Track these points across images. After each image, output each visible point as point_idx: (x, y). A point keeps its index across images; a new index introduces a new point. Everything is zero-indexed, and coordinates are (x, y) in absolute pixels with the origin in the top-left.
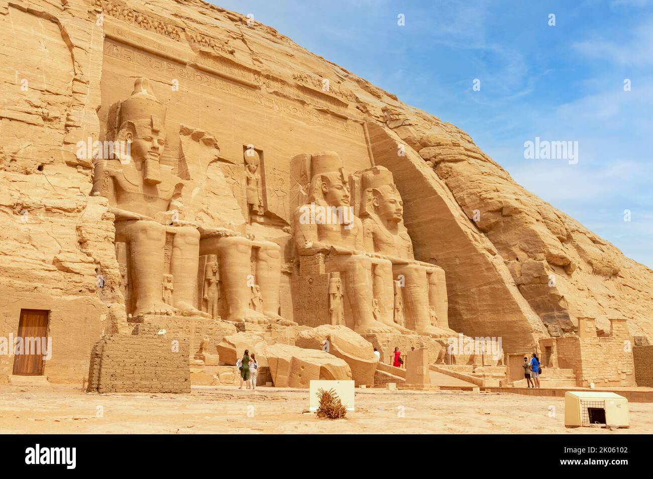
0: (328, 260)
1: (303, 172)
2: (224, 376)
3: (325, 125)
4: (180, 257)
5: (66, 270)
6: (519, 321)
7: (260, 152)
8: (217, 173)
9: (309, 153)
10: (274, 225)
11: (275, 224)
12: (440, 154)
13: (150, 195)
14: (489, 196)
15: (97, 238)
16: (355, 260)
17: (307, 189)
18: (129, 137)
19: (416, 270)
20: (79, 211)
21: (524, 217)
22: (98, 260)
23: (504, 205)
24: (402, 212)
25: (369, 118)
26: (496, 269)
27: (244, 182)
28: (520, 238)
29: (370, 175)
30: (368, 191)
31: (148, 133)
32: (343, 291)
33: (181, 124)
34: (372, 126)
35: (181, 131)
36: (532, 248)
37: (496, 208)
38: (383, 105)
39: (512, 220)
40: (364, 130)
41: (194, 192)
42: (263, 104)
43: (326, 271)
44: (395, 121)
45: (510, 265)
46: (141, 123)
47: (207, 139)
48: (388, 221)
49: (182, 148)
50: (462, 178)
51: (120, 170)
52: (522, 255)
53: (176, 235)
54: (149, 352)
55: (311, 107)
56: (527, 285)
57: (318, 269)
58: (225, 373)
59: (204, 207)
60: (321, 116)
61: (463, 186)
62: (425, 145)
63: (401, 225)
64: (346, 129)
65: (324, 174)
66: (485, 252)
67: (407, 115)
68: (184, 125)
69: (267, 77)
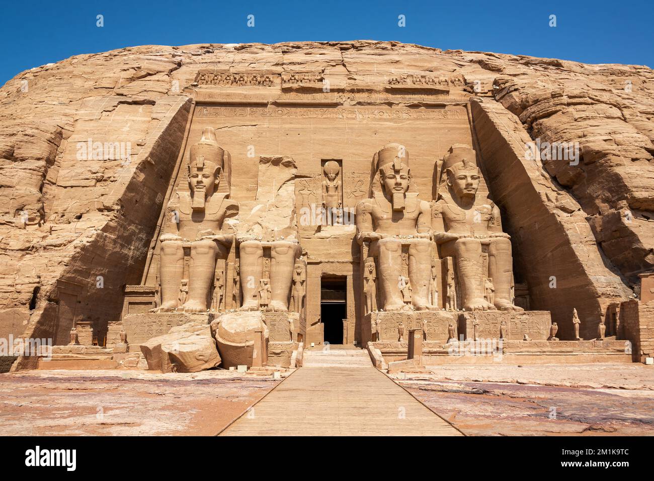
2: (128, 361)
3: (415, 119)
4: (193, 265)
6: (585, 285)
12: (533, 113)
23: (583, 151)
25: (474, 97)
26: (564, 229)
28: (603, 187)
31: (195, 171)
33: (261, 155)
34: (474, 104)
35: (260, 161)
36: (615, 196)
38: (498, 77)
39: (596, 167)
40: (467, 111)
41: (254, 210)
42: (345, 118)
44: (501, 91)
45: (592, 220)
47: (286, 162)
50: (549, 133)
51: (178, 205)
52: (604, 207)
55: (400, 105)
56: (607, 241)
58: (130, 359)
60: (412, 111)
62: (525, 107)
64: (444, 116)
65: (382, 168)
66: (556, 211)
68: (263, 156)
69: (352, 91)
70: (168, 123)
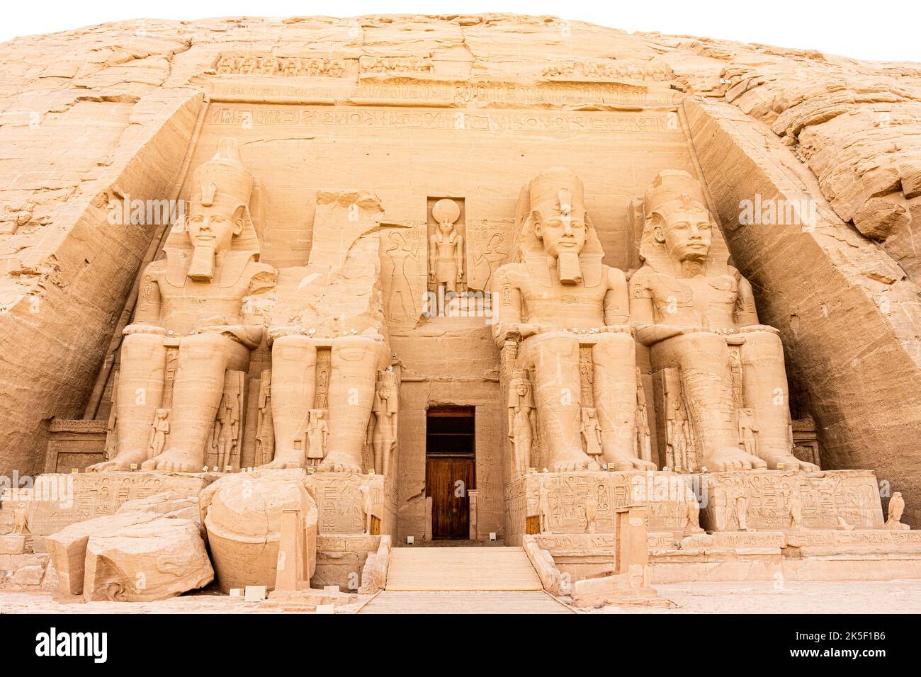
3: (591, 132)
4: (180, 380)
13: (201, 298)
14: (870, 165)
23: (900, 173)
25: (689, 98)
29: (650, 190)
30: (647, 219)
31: (198, 210)
33: (321, 189)
37: (886, 185)
40: (679, 120)
42: (469, 128)
44: (735, 88)
46: (195, 199)
50: (832, 148)
53: (180, 348)
55: (566, 109)
60: (586, 118)
61: (832, 162)
62: (781, 110)
64: (639, 127)
65: (536, 209)
66: (861, 281)
68: (323, 190)
69: (481, 85)
70: (157, 130)
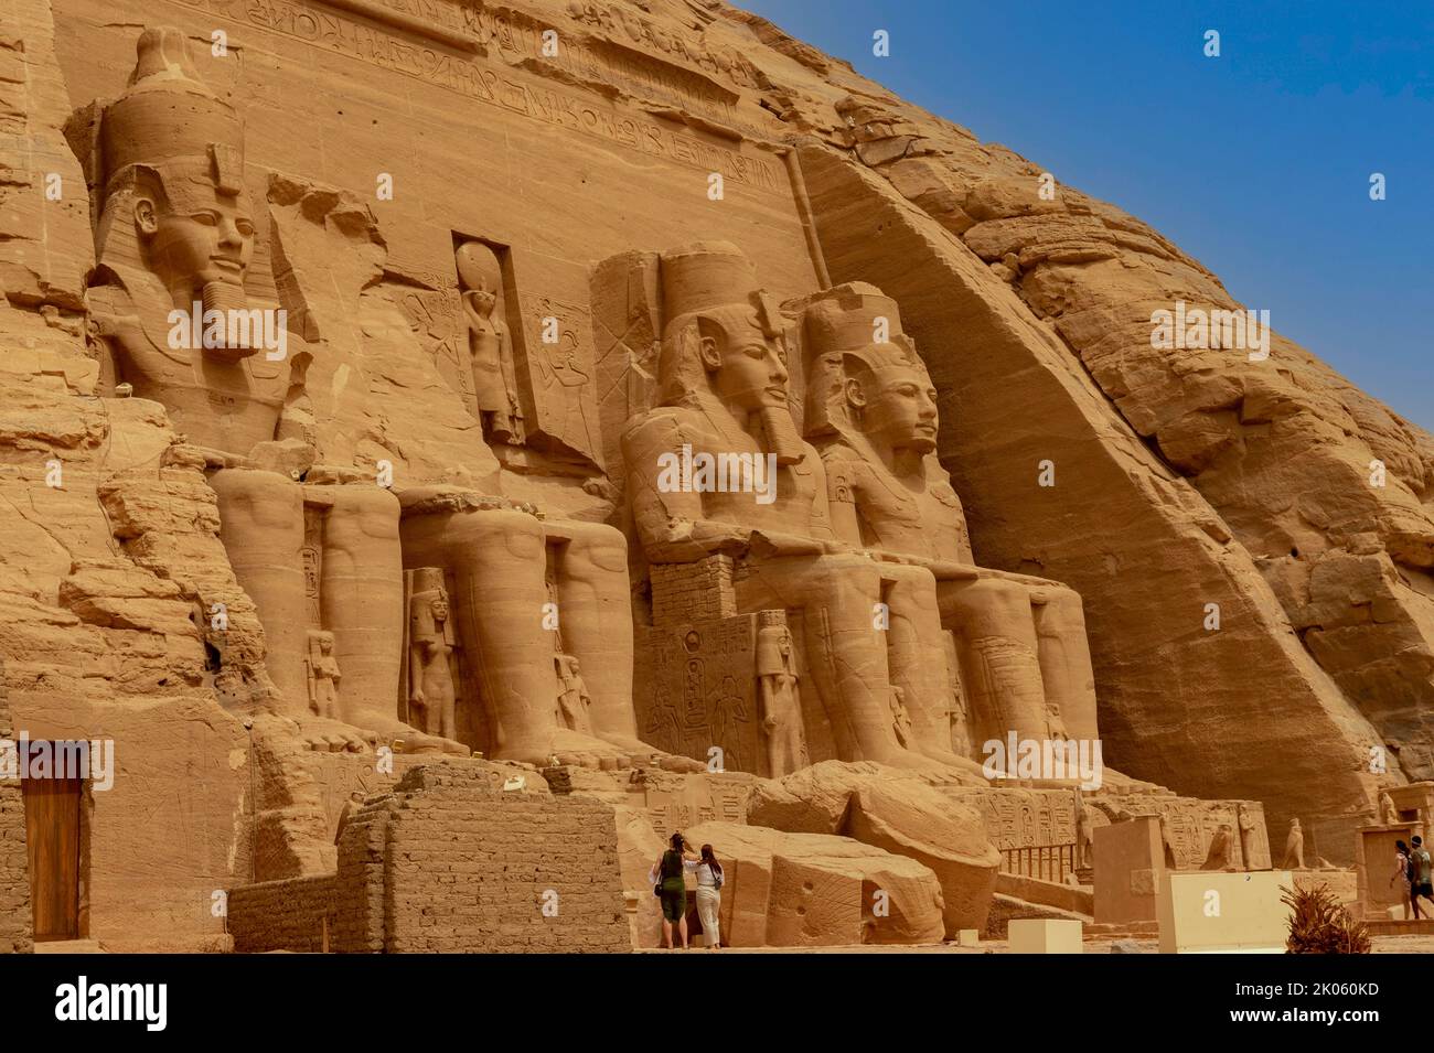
0: (742, 573)
1: (636, 308)
3: (676, 162)
4: (353, 577)
5: (109, 622)
6: (1317, 738)
7: (501, 251)
8: (387, 317)
9: (650, 250)
10: (557, 475)
11: (561, 471)
12: (1033, 241)
13: (227, 392)
14: (1199, 364)
15: (173, 521)
16: (834, 571)
17: (651, 359)
18: (145, 214)
19: (1003, 594)
20: (94, 444)
21: (1310, 424)
22: (191, 587)
23: (1247, 388)
24: (936, 421)
25: (801, 135)
26: (1236, 586)
27: (464, 346)
28: (1299, 489)
29: (832, 310)
30: (831, 361)
31: (206, 199)
32: (797, 665)
33: (270, 170)
34: (813, 161)
35: (271, 192)
36: (1339, 518)
37: (1221, 399)
38: (841, 95)
39: (1273, 434)
40: (791, 173)
41: (336, 381)
42: (498, 102)
43: (740, 606)
44: (881, 145)
45: (1274, 570)
46: (181, 167)
47: (348, 214)
48: (897, 450)
49: (281, 246)
50: (1109, 314)
51: (133, 318)
52: (1307, 539)
53: (335, 512)
54: (514, 839)
55: (634, 105)
56: (1329, 628)
57: (715, 601)
59: (373, 425)
60: (666, 133)
61: (1113, 336)
62: (980, 214)
63: (931, 461)
64: (738, 171)
65: (708, 312)
66: (1197, 533)
67: (918, 125)
69: (501, 15)
